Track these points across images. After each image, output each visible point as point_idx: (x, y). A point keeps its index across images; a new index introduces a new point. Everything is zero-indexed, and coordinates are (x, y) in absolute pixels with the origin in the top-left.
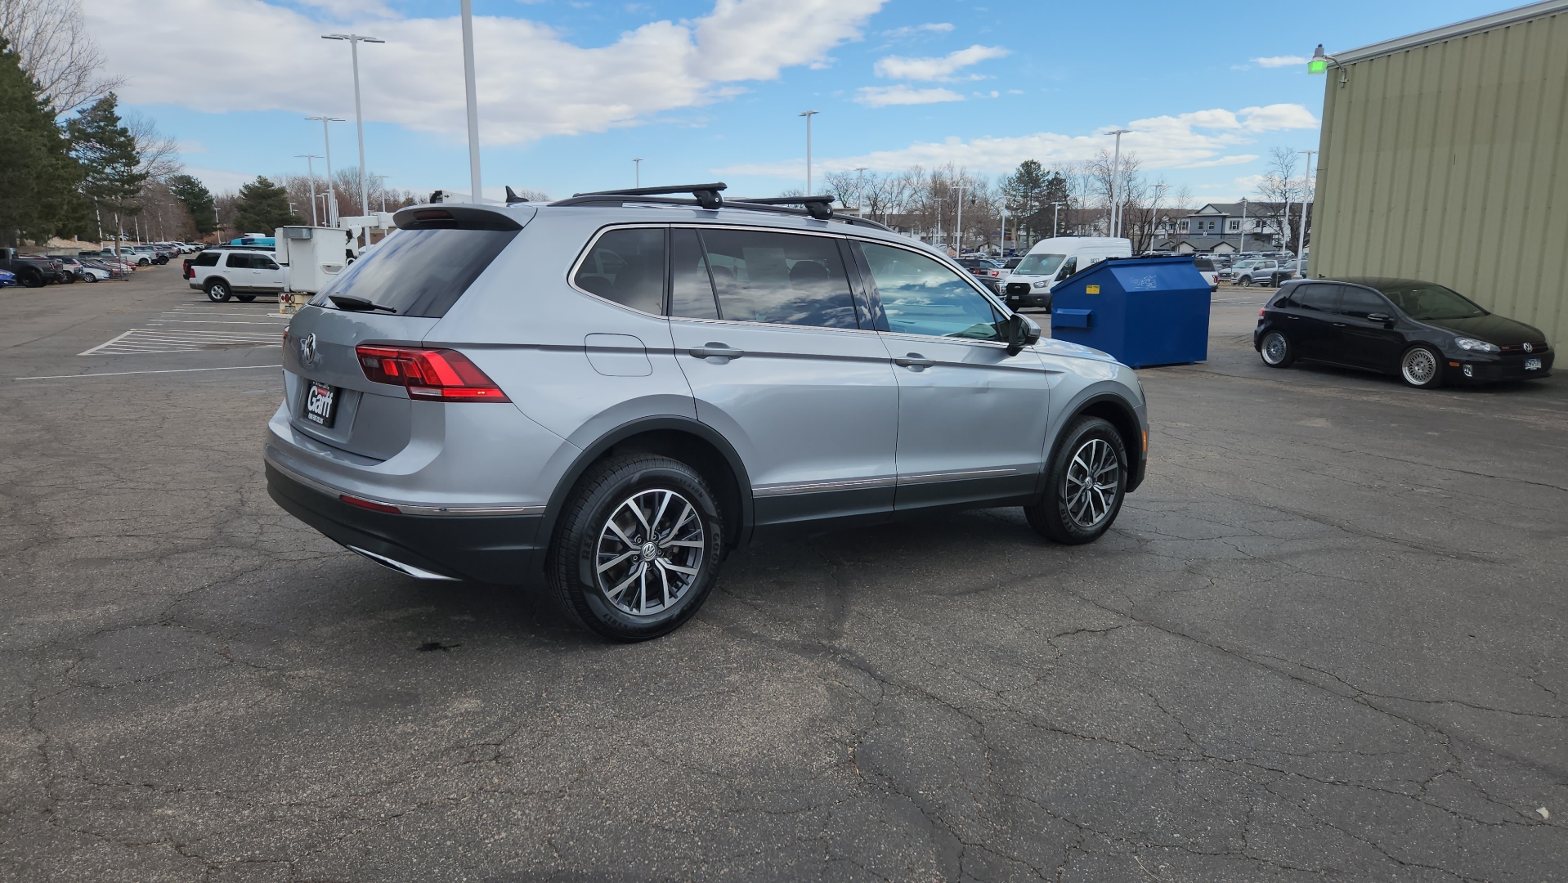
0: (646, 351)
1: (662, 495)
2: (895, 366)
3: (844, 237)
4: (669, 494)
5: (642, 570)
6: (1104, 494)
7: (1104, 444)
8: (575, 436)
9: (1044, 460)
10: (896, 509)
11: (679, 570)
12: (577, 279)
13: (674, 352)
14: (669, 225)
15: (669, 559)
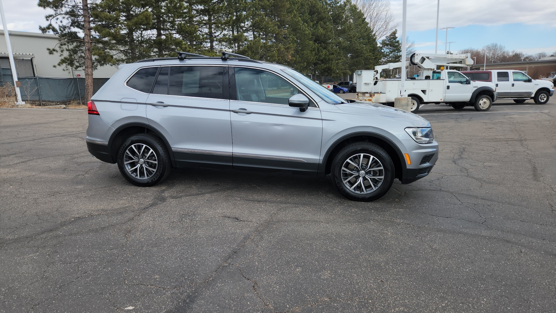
0: (137, 103)
1: (143, 146)
2: (232, 113)
3: (228, 66)
4: (144, 146)
5: (138, 166)
6: (374, 181)
7: (370, 156)
8: (113, 125)
9: (322, 158)
10: (234, 164)
11: (150, 169)
12: (127, 83)
13: (146, 104)
14: (160, 66)
15: (147, 165)
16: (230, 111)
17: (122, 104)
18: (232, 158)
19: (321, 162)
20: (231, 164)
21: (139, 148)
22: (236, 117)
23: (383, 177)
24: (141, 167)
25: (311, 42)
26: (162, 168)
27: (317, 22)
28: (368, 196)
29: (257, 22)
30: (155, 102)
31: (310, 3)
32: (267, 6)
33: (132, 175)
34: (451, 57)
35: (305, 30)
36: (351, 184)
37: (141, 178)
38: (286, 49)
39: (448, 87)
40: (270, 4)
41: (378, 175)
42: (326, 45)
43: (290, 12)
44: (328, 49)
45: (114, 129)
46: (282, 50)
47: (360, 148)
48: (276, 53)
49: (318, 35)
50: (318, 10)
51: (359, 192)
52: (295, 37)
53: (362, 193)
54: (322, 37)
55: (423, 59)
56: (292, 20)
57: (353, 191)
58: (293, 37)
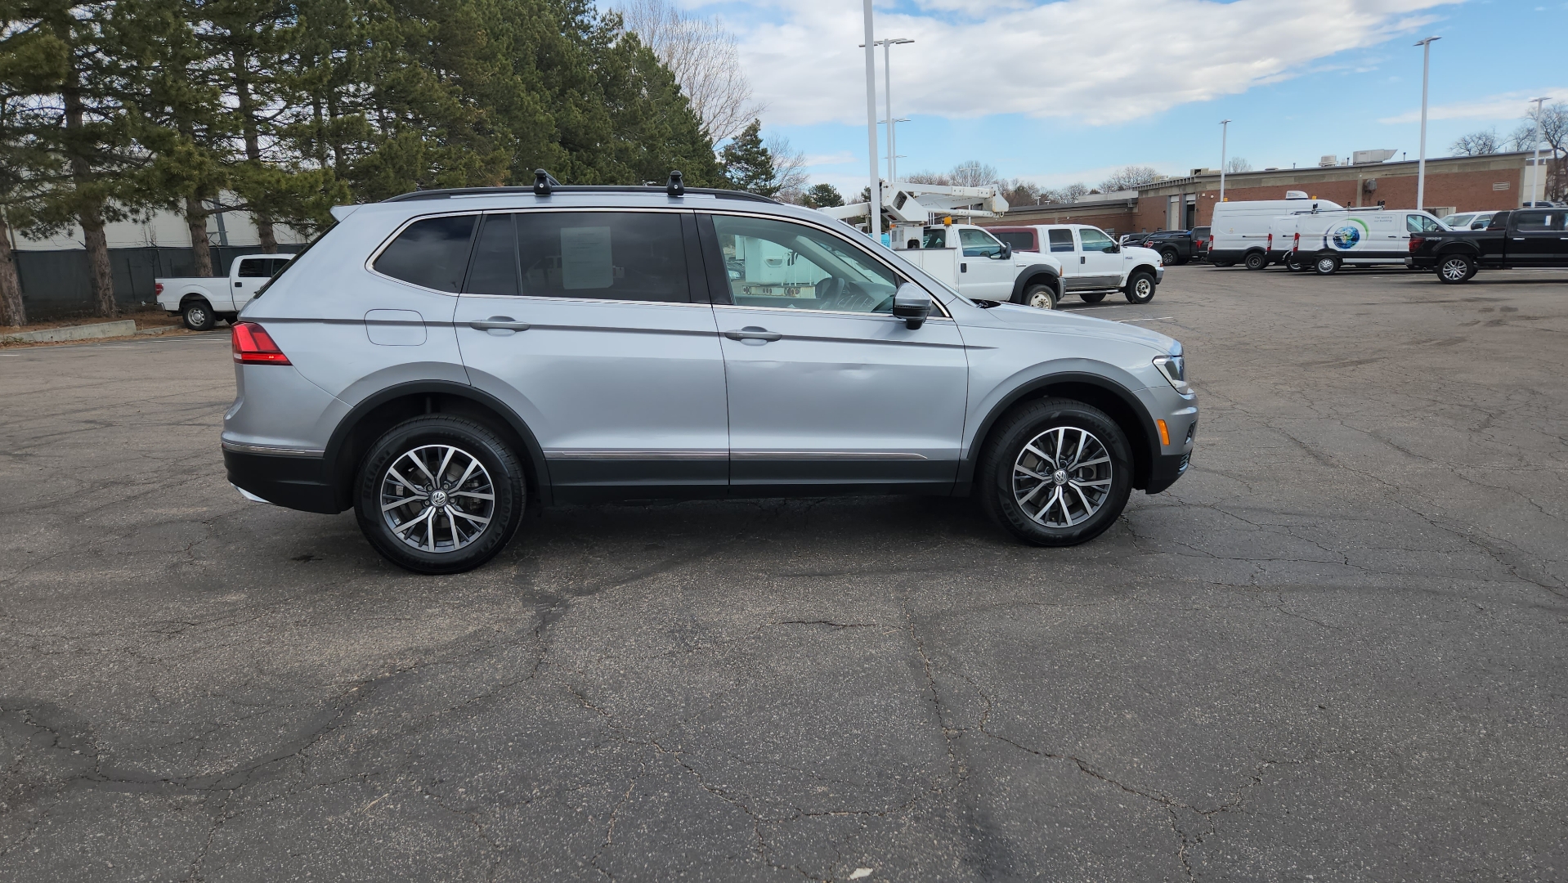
0: (425, 324)
1: (444, 450)
2: (724, 340)
3: (692, 211)
4: (452, 450)
5: (429, 513)
6: (1089, 492)
7: (1081, 432)
8: (344, 394)
9: (967, 446)
10: (734, 482)
11: (470, 518)
12: (375, 263)
13: (454, 324)
14: (480, 212)
15: (458, 507)
16: (719, 334)
17: (370, 327)
18: (730, 465)
19: (964, 456)
20: (725, 482)
21: (433, 458)
22: (737, 353)
23: (1109, 482)
24: (440, 517)
25: (556, 146)
26: (510, 513)
27: (563, 92)
28: (1077, 532)
29: (399, 84)
30: (483, 317)
31: (538, 37)
32: (422, 36)
33: (409, 542)
34: (961, 194)
35: (536, 112)
36: (1035, 505)
37: (438, 550)
38: (487, 163)
39: (964, 268)
40: (429, 32)
41: (1094, 477)
42: (592, 157)
43: (488, 57)
44: (598, 167)
45: (347, 407)
46: (477, 165)
47: (1057, 414)
48: (463, 174)
49: (570, 127)
50: (563, 56)
51: (1053, 525)
52: (510, 130)
53: (1063, 525)
54: (581, 132)
55: (901, 199)
56: (496, 80)
57: (1041, 522)
58: (505, 129)
